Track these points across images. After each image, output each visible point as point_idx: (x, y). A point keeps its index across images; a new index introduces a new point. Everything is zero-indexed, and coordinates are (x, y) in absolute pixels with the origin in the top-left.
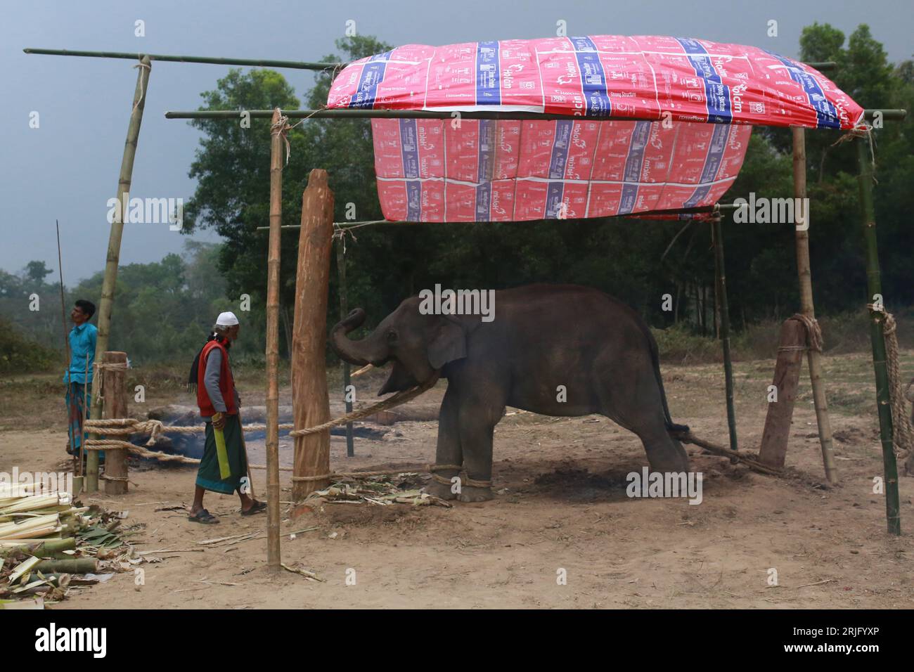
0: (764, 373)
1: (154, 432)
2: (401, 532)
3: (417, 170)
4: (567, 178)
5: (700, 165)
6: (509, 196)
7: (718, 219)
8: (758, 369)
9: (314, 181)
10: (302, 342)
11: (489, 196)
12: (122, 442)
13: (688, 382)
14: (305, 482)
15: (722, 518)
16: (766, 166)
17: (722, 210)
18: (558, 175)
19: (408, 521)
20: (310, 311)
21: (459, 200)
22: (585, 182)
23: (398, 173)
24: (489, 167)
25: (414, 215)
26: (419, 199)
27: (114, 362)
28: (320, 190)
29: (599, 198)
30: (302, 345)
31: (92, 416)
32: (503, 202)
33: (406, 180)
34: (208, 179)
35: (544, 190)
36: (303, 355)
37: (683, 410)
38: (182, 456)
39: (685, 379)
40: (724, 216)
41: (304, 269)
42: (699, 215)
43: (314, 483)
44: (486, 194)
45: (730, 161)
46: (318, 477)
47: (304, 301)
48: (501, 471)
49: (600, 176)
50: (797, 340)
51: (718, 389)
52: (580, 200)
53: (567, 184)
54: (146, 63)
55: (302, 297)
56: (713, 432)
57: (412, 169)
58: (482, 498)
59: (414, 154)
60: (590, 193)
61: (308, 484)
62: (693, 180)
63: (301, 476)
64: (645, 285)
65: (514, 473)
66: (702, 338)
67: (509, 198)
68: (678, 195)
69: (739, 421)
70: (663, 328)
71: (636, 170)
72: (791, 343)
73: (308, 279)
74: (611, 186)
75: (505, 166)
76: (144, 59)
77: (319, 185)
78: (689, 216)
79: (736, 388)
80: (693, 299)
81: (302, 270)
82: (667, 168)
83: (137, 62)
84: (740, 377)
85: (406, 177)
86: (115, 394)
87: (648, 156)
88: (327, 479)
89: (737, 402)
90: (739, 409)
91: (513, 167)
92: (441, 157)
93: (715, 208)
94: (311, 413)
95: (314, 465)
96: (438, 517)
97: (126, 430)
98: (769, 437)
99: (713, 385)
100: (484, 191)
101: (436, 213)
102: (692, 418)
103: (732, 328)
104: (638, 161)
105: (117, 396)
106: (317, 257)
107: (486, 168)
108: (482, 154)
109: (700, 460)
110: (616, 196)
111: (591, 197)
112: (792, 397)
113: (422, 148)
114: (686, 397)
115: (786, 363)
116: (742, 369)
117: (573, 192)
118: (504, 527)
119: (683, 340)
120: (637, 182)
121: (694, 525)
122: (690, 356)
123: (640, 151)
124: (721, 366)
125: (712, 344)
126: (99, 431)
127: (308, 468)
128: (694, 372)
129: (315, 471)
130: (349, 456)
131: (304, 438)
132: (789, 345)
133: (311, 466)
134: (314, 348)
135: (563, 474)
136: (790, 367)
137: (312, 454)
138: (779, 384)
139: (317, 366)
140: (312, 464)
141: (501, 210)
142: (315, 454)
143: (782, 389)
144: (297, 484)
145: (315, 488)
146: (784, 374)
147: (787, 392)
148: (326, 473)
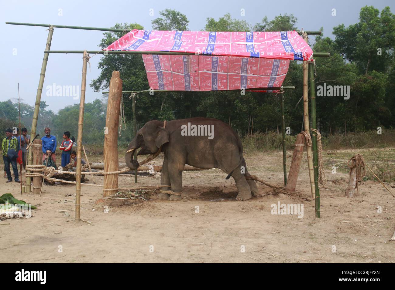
1: (51, 171)
2: (134, 210)
3: (160, 67)
4: (219, 71)
5: (270, 69)
6: (197, 78)
7: (282, 92)
9: (114, 75)
10: (108, 138)
11: (189, 78)
12: (39, 174)
14: (108, 191)
15: (257, 210)
18: (215, 70)
19: (137, 206)
20: (111, 126)
21: (178, 80)
22: (226, 74)
23: (153, 69)
24: (187, 67)
25: (161, 87)
26: (162, 80)
27: (37, 144)
28: (116, 79)
29: (232, 80)
30: (108, 139)
31: (29, 164)
32: (195, 81)
33: (156, 72)
34: (106, 69)
35: (210, 76)
36: (108, 143)
38: (62, 180)
40: (284, 91)
42: (275, 91)
43: (111, 192)
44: (188, 77)
45: (282, 68)
46: (112, 190)
47: (109, 122)
48: (189, 190)
49: (231, 71)
50: (301, 142)
52: (225, 81)
53: (219, 74)
54: (51, 28)
55: (108, 120)
57: (158, 67)
59: (158, 61)
60: (228, 78)
61: (109, 192)
62: (268, 74)
63: (106, 189)
64: (289, 117)
65: (194, 191)
67: (197, 79)
68: (263, 80)
71: (245, 70)
72: (299, 143)
73: (111, 113)
74: (237, 76)
75: (194, 67)
76: (51, 27)
77: (116, 77)
78: (271, 91)
81: (108, 110)
82: (257, 69)
83: (48, 28)
85: (156, 71)
86: (37, 156)
87: (250, 65)
88: (117, 190)
91: (197, 68)
92: (169, 62)
93: (281, 88)
94: (111, 165)
95: (111, 185)
96: (150, 205)
97: (41, 169)
100: (187, 76)
101: (170, 86)
104: (245, 66)
105: (38, 156)
106: (115, 105)
107: (186, 68)
108: (185, 62)
110: (239, 79)
111: (229, 80)
112: (298, 164)
113: (161, 59)
115: (297, 151)
117: (222, 77)
118: (173, 210)
120: (246, 74)
121: (245, 212)
123: (246, 62)
126: (31, 169)
127: (109, 186)
129: (111, 187)
130: (135, 183)
131: (107, 176)
132: (298, 144)
133: (110, 185)
134: (112, 140)
135: (212, 192)
136: (298, 153)
137: (110, 181)
138: (294, 159)
139: (113, 147)
140: (110, 184)
141: (195, 84)
142: (112, 180)
143: (295, 161)
144: (104, 192)
145: (111, 194)
146: (296, 155)
147: (296, 162)
148: (116, 188)
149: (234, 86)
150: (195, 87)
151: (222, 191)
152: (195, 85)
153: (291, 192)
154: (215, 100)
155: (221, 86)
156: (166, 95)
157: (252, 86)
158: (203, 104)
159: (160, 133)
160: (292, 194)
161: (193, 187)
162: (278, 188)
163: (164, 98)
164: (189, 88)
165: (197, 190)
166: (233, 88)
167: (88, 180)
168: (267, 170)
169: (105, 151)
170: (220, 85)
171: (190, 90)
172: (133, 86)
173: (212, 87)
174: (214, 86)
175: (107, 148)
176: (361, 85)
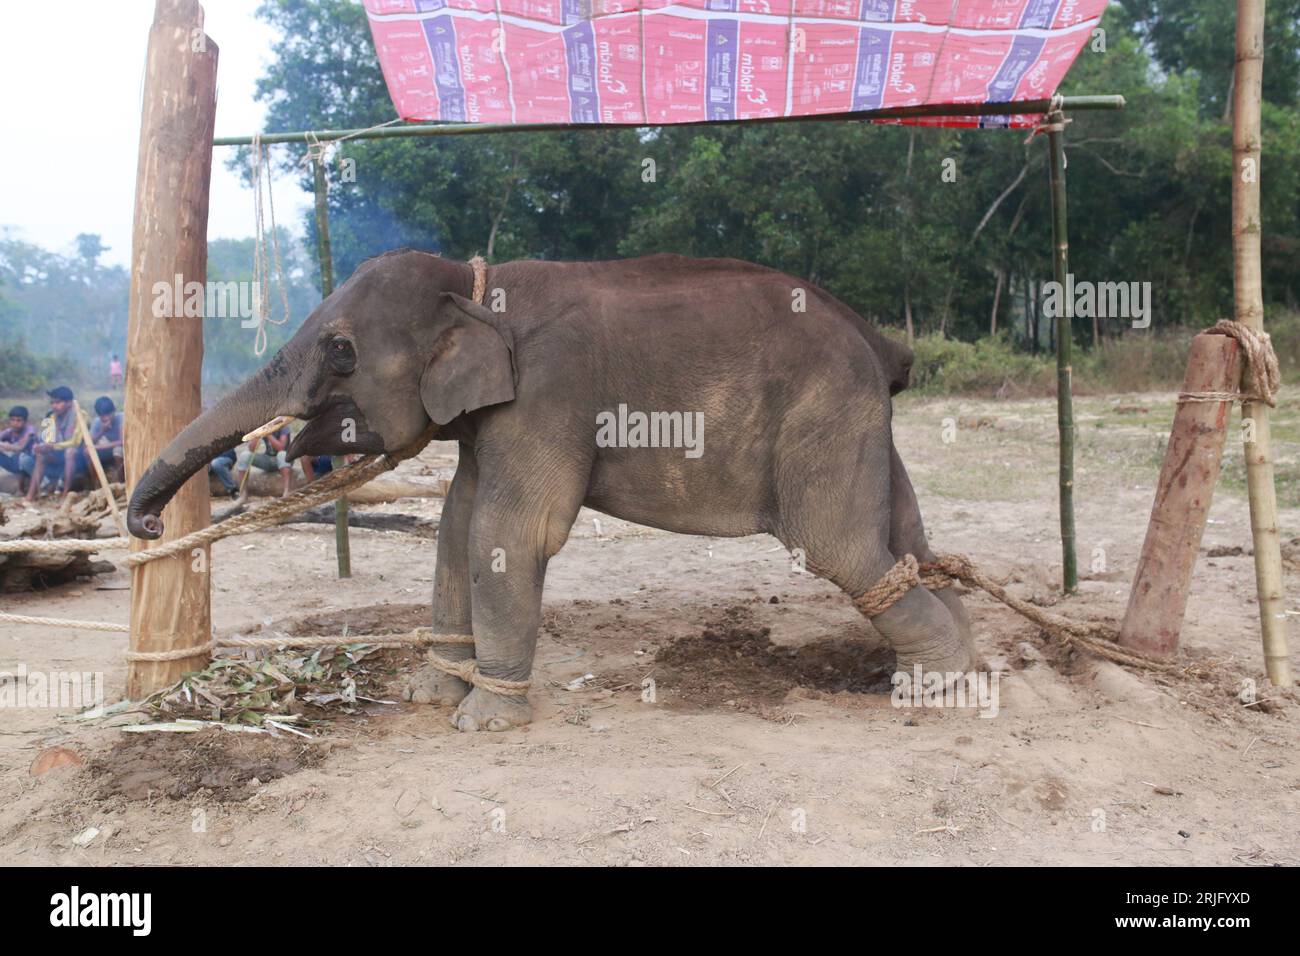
0: (1125, 416)
4: (745, 9)
6: (630, 50)
7: (1058, 127)
8: (1115, 410)
9: (166, 11)
10: (141, 366)
11: (591, 50)
13: (1002, 430)
14: (149, 662)
16: (1143, 91)
17: (1067, 107)
21: (534, 64)
22: (784, 21)
25: (452, 104)
26: (455, 65)
28: (177, 32)
29: (812, 59)
30: (145, 372)
32: (619, 66)
33: (421, 17)
35: (699, 37)
36: (144, 394)
37: (986, 484)
39: (997, 425)
40: (1070, 120)
41: (144, 207)
42: (1020, 119)
43: (167, 665)
44: (584, 47)
46: (175, 654)
48: (598, 627)
49: (811, 6)
50: (1221, 378)
51: (1049, 444)
52: (775, 63)
53: (745, 24)
56: (1034, 534)
58: (503, 723)
60: (793, 46)
61: (155, 668)
62: (1007, 21)
63: (141, 649)
64: (947, 275)
65: (623, 632)
66: (1029, 358)
67: (632, 58)
68: (973, 59)
69: (1081, 510)
70: (972, 341)
72: (1208, 385)
73: (152, 231)
74: (838, 31)
78: (1001, 119)
79: (1080, 444)
80: (1020, 297)
84: (1088, 422)
85: (421, 12)
89: (1079, 470)
90: (1083, 486)
93: (1054, 103)
95: (168, 627)
98: (1147, 586)
99: (1042, 437)
102: (1000, 503)
103: (1077, 342)
109: (1000, 615)
110: (847, 54)
111: (796, 56)
112: (1203, 504)
114: (995, 458)
115: (1194, 429)
116: (1090, 408)
117: (758, 41)
119: (1000, 361)
120: (890, 21)
122: (1009, 386)
124: (1055, 402)
125: (1044, 367)
127: (155, 635)
128: (1014, 411)
129: (170, 640)
130: (341, 576)
131: (147, 570)
132: (1203, 388)
133: (161, 630)
134: (168, 377)
135: (717, 640)
136: (1202, 439)
137: (162, 606)
138: (1175, 474)
139: (174, 417)
140: (164, 625)
141: (618, 86)
142: (169, 603)
143: (1183, 483)
144: (133, 667)
145: (169, 677)
146: (1189, 453)
147: (1191, 492)
148: (197, 643)
149: (817, 91)
150: (621, 99)
151: (767, 632)
152: (622, 90)
153: (1158, 655)
154: (683, 215)
155: (755, 95)
156: (506, 200)
157: (912, 95)
158: (642, 231)
159: (457, 336)
160: (1162, 663)
161: (617, 609)
162: (1082, 634)
163: (497, 209)
164: (592, 105)
165: (636, 624)
166: (814, 102)
167: (113, 569)
168: (928, 492)
169: (129, 442)
170: (747, 87)
171: (595, 116)
172: (384, 166)
173: (708, 96)
174: (717, 95)
175: (139, 424)
176: (1212, 156)
